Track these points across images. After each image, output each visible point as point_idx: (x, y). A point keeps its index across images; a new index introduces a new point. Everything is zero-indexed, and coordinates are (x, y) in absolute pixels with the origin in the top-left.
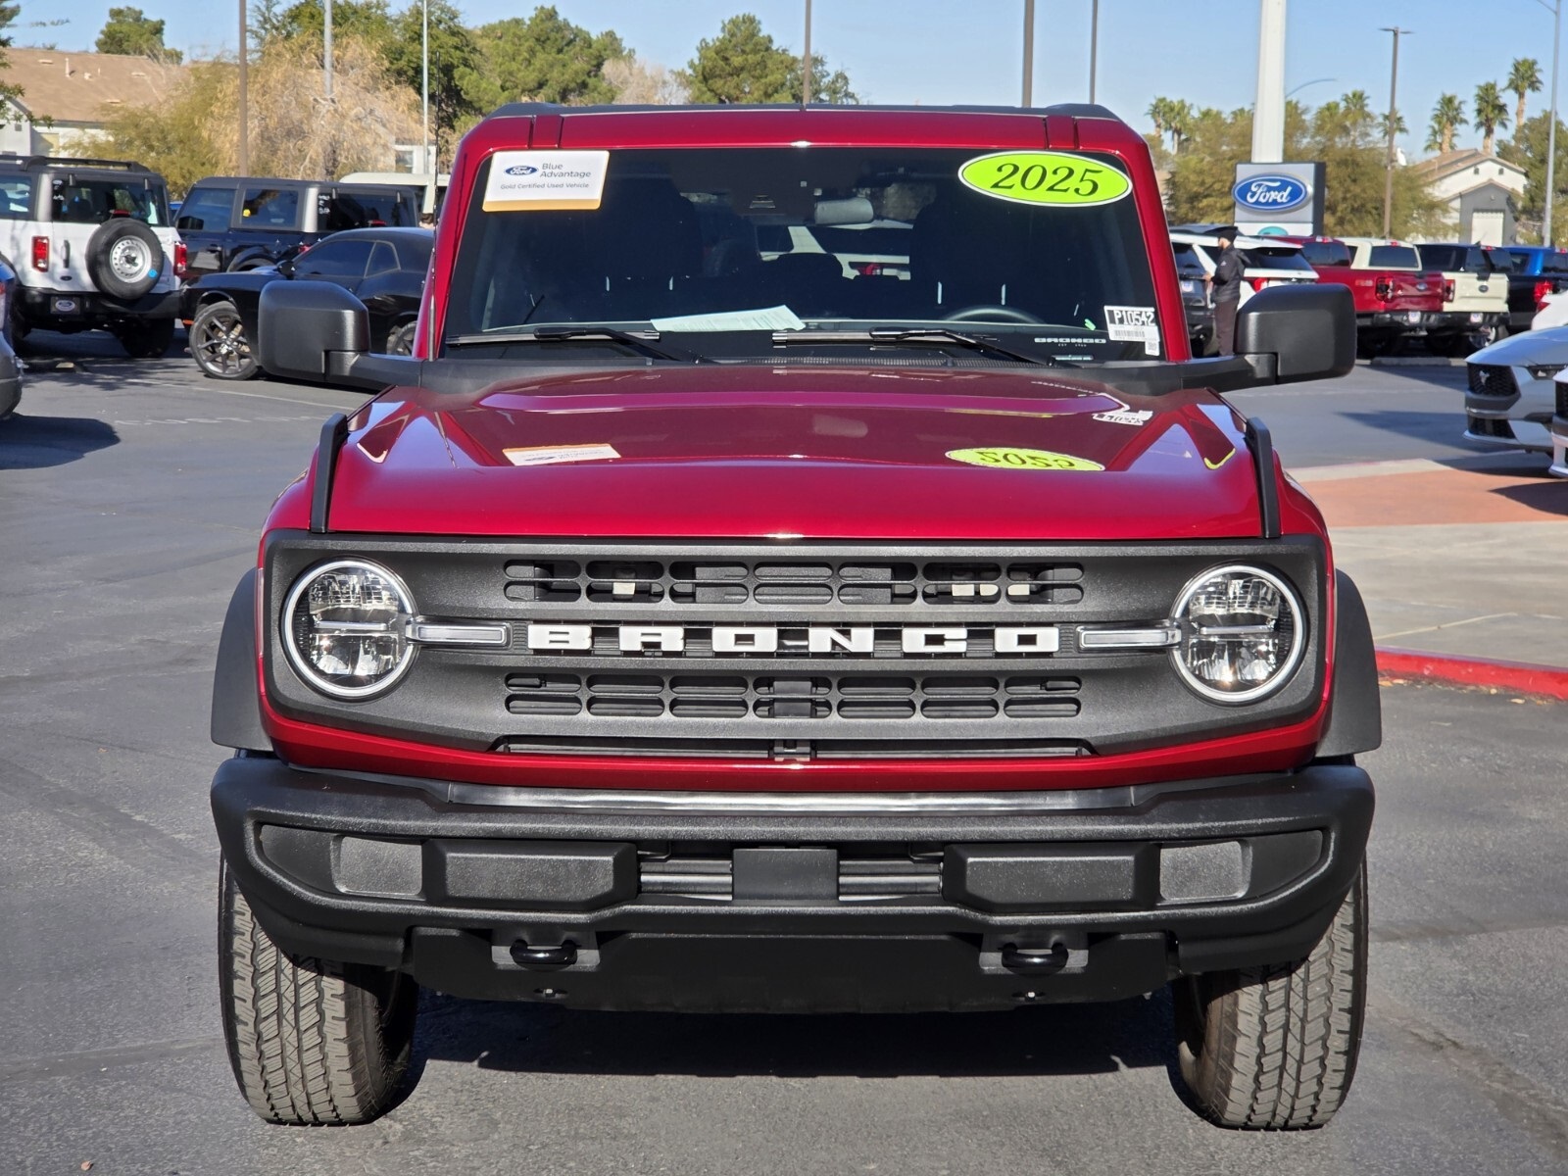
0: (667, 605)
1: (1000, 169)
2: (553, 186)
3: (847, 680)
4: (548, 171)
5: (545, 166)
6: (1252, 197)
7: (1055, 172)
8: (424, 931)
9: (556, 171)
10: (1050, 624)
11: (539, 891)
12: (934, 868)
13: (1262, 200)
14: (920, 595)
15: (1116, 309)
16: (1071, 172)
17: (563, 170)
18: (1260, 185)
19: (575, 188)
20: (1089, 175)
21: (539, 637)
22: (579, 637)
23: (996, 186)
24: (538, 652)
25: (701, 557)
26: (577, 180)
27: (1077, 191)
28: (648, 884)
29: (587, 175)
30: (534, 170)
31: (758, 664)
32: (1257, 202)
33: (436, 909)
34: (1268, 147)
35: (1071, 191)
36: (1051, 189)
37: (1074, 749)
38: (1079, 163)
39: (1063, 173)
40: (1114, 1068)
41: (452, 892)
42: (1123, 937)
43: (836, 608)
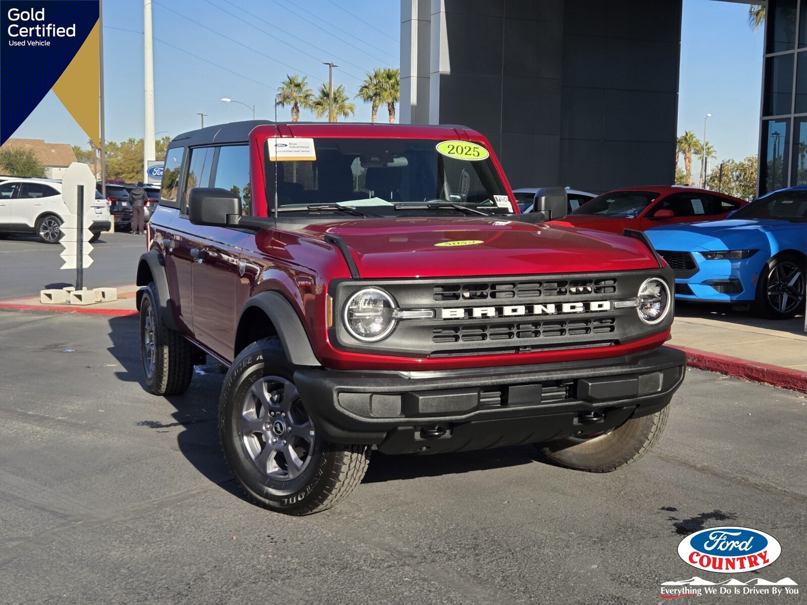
0: (489, 300)
1: (448, 147)
2: (295, 151)
3: (547, 323)
4: (292, 146)
5: (290, 144)
6: (154, 173)
7: (465, 148)
8: (400, 428)
9: (295, 146)
10: (606, 300)
11: (452, 408)
12: (564, 389)
13: (158, 174)
14: (568, 292)
15: (497, 196)
16: (470, 149)
17: (298, 145)
18: (157, 169)
19: (305, 152)
20: (475, 149)
21: (446, 314)
22: (460, 313)
23: (449, 153)
24: (445, 319)
25: (497, 282)
26: (304, 149)
27: (474, 155)
28: (483, 402)
29: (308, 147)
30: (286, 145)
31: (518, 319)
32: (156, 175)
33: (410, 419)
34: (150, 155)
35: (472, 155)
36: (466, 154)
37: (609, 344)
38: (473, 145)
39: (468, 149)
40: (532, 462)
41: (420, 411)
42: (625, 408)
43: (542, 298)
